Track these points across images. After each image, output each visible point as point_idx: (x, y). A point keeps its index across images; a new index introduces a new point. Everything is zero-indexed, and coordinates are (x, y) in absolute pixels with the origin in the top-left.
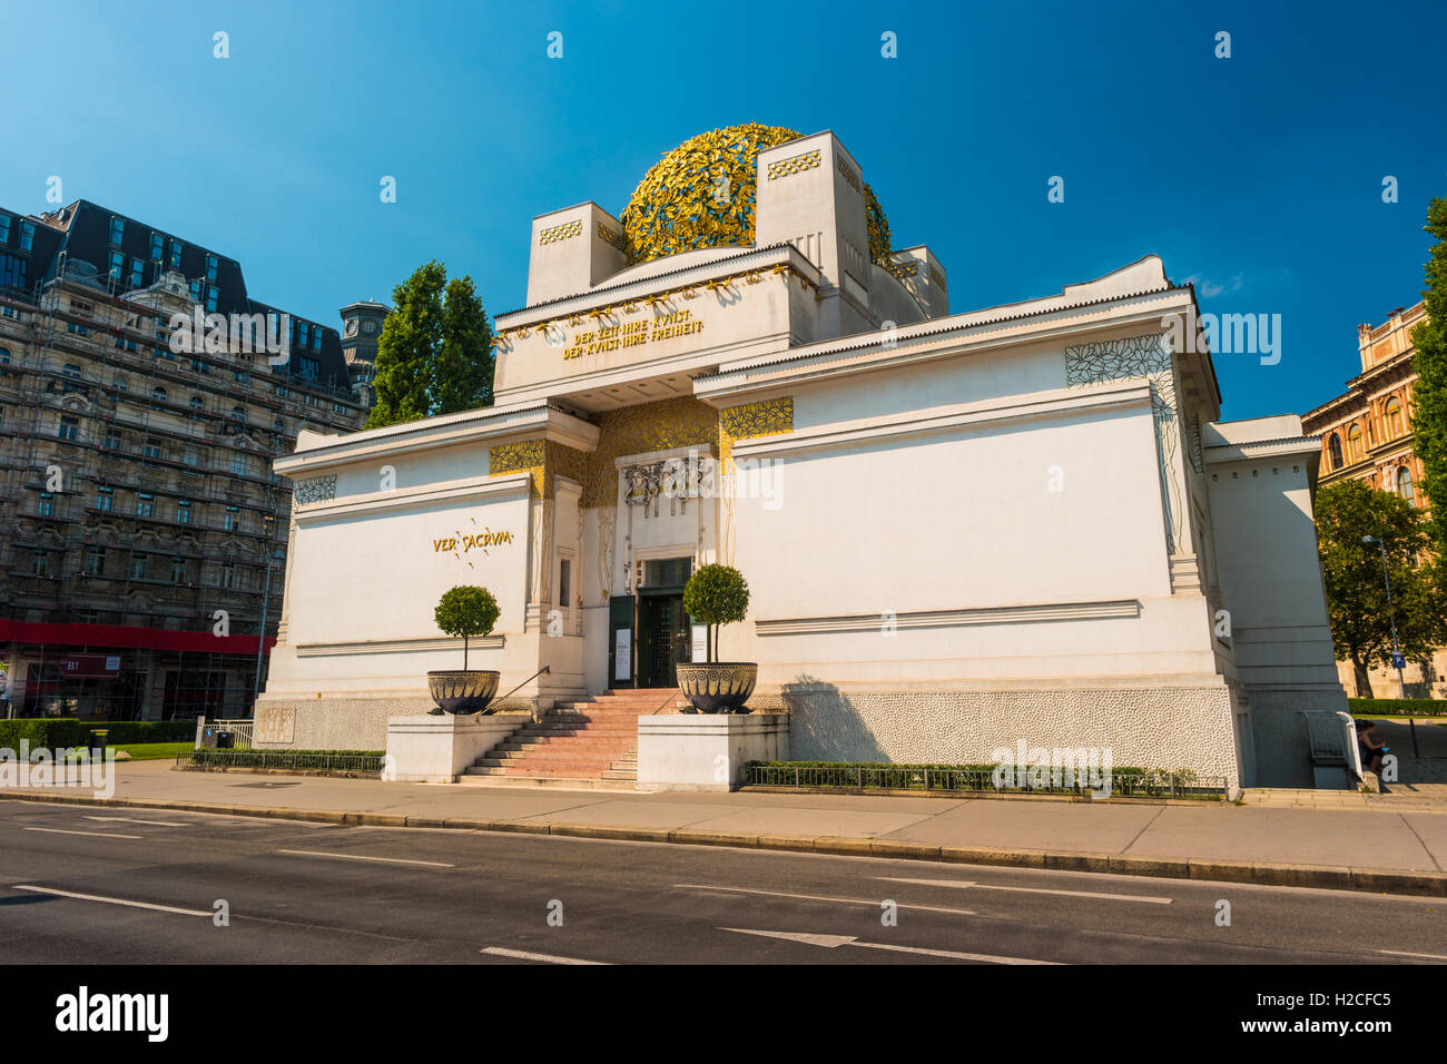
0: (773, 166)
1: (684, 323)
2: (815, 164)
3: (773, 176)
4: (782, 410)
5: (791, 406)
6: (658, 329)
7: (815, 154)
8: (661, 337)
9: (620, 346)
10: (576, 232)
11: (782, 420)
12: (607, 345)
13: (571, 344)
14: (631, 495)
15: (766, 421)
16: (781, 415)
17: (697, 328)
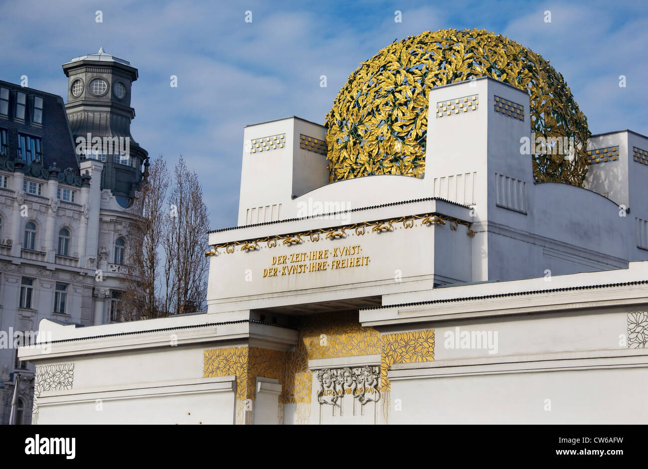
0: (441, 105)
1: (356, 256)
2: (473, 108)
3: (440, 114)
4: (426, 341)
5: (433, 338)
6: (336, 259)
7: (474, 98)
8: (338, 265)
9: (307, 271)
10: (281, 145)
11: (426, 350)
12: (297, 270)
13: (268, 265)
14: (321, 394)
15: (415, 349)
16: (426, 345)
17: (365, 263)
